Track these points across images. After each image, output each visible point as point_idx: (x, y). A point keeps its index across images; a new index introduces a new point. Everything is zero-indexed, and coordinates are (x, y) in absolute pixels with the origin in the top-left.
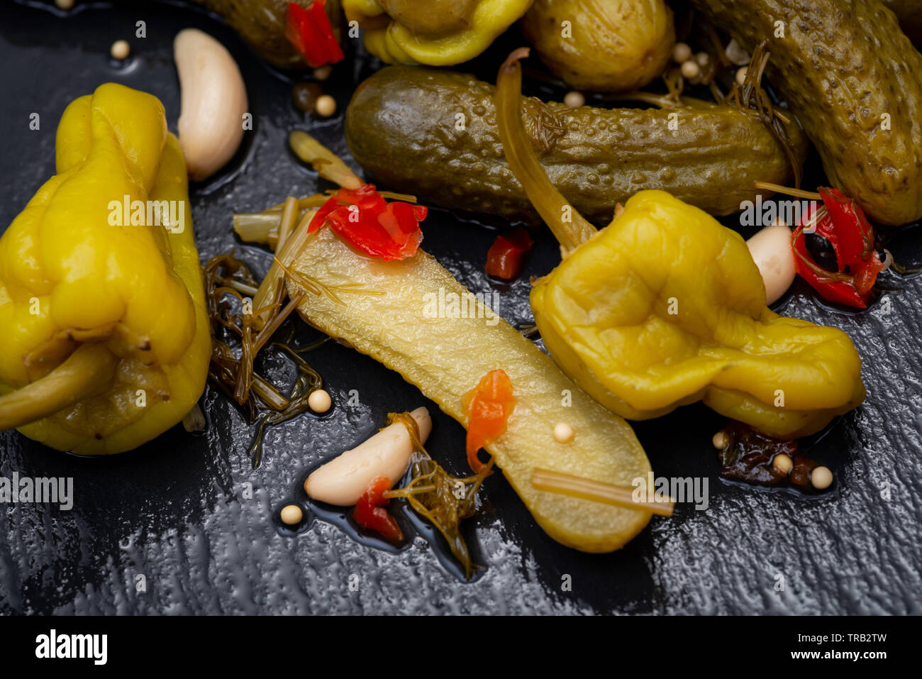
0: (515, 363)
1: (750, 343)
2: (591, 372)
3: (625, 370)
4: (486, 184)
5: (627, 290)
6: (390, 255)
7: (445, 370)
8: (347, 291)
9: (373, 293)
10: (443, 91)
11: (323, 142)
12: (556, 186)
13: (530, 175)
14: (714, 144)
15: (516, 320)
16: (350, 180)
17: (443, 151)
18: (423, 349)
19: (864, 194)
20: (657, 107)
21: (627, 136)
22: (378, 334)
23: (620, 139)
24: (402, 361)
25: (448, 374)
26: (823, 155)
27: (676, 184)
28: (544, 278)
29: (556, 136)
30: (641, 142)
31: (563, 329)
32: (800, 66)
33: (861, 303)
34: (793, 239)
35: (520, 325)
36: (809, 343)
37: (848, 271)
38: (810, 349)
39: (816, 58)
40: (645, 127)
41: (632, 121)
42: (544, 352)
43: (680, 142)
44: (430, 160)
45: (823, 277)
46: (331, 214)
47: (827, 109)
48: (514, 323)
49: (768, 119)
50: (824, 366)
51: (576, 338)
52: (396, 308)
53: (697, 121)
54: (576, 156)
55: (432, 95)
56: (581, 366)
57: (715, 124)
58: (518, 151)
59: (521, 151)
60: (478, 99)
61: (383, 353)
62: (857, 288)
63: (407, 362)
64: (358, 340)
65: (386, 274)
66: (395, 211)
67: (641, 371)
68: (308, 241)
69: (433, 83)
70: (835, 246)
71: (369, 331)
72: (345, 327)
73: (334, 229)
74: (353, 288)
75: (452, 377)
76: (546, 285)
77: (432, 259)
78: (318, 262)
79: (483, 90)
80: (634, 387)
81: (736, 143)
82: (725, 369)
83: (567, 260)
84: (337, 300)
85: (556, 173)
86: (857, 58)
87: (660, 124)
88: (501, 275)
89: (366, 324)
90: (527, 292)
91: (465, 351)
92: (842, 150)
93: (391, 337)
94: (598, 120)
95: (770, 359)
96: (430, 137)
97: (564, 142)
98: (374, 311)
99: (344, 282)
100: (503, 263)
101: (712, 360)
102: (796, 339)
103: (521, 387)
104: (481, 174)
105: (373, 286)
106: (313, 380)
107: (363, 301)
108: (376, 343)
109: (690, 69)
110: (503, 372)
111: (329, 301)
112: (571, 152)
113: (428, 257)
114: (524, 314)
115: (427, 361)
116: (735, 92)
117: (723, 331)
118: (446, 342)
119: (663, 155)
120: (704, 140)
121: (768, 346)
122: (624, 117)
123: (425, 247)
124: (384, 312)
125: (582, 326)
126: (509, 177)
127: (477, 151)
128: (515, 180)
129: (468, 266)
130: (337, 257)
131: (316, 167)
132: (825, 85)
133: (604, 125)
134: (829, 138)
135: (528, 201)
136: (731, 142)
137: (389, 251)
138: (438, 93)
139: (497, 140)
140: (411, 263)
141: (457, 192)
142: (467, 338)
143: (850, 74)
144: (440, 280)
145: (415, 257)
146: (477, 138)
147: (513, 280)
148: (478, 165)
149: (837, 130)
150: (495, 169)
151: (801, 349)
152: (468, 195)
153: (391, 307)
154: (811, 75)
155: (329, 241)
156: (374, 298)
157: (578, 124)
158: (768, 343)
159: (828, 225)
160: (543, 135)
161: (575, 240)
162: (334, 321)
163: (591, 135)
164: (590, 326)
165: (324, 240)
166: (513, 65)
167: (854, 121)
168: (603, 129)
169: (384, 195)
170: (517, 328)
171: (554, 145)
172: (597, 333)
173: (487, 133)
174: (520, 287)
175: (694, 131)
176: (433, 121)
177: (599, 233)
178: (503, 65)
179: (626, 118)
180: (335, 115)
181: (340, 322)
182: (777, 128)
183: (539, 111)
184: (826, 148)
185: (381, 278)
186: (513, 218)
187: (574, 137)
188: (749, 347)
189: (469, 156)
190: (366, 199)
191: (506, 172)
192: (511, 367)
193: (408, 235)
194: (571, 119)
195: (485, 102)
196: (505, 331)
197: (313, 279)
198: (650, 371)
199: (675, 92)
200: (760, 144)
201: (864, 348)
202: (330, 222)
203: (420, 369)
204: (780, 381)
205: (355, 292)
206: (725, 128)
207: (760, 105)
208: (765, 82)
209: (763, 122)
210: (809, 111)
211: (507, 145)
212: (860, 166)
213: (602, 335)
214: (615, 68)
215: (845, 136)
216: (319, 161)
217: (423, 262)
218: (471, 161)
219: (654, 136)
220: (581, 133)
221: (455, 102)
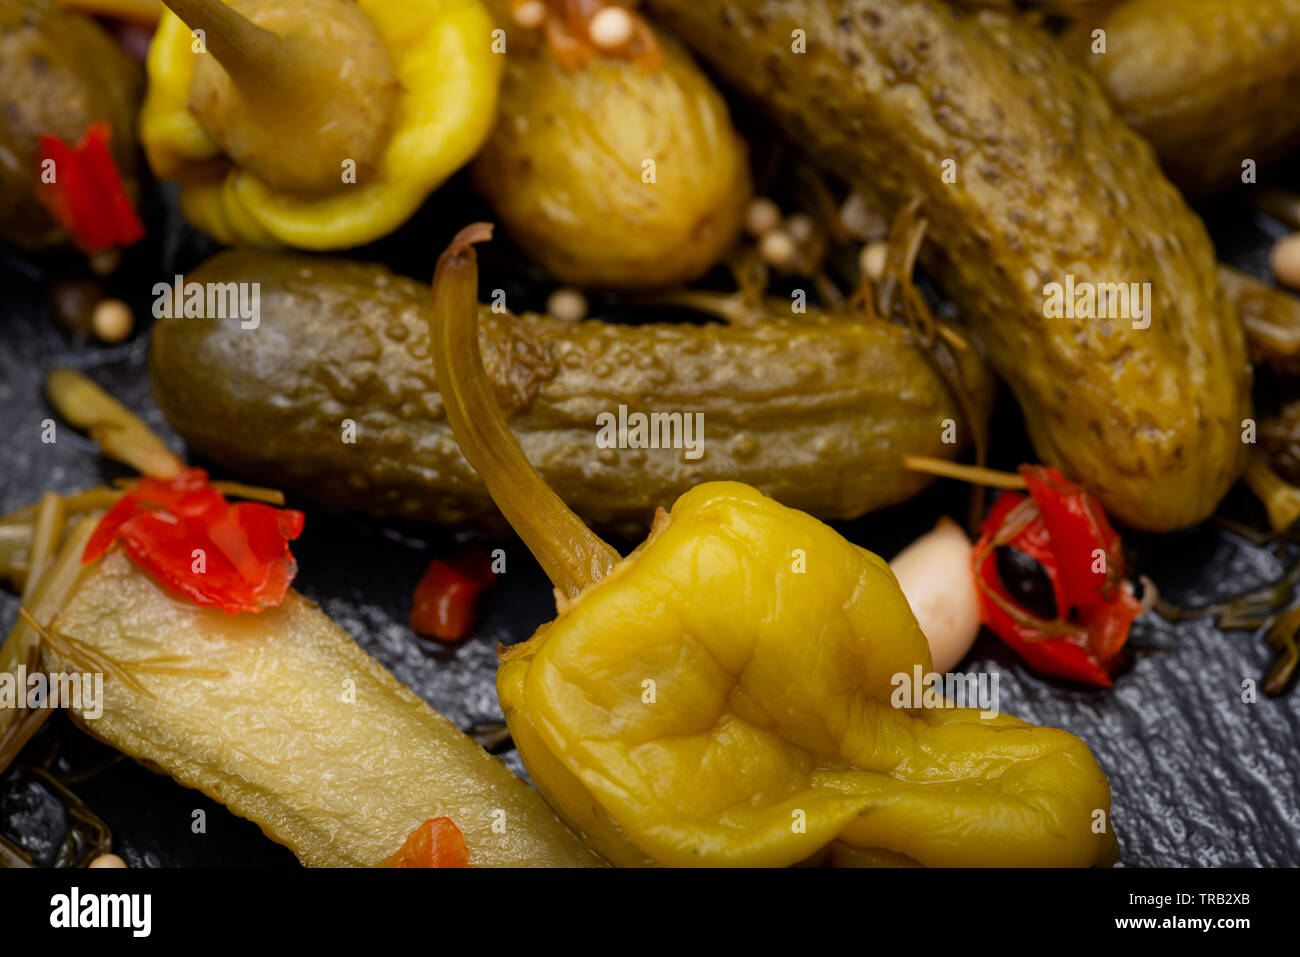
0: (471, 802)
1: (906, 760)
2: (615, 823)
3: (678, 820)
4: (412, 468)
5: (679, 671)
6: (235, 602)
7: (340, 817)
8: (157, 672)
9: (206, 674)
10: (328, 297)
11: (108, 389)
12: (541, 470)
13: (495, 456)
14: (828, 389)
15: (469, 716)
16: (159, 460)
17: (331, 407)
18: (300, 778)
19: (1105, 477)
20: (722, 321)
21: (671, 378)
22: (215, 751)
23: (656, 383)
24: (263, 802)
25: (348, 826)
26: (1027, 407)
27: (761, 464)
28: (522, 645)
29: (539, 379)
30: (696, 388)
31: (562, 744)
32: (983, 245)
33: (1102, 677)
34: (974, 559)
35: (478, 727)
36: (1016, 760)
37: (1077, 618)
38: (1017, 771)
39: (1013, 229)
40: (703, 360)
41: (678, 349)
42: (522, 779)
43: (768, 386)
44: (307, 426)
45: (1029, 629)
46: (126, 527)
47: (1036, 324)
48: (466, 723)
49: (925, 341)
50: (1044, 802)
51: (587, 761)
52: (248, 702)
53: (797, 349)
54: (578, 416)
55: (309, 305)
56: (594, 810)
57: (831, 351)
58: (472, 414)
59: (478, 412)
60: (394, 311)
61: (225, 787)
62: (1093, 648)
63: (270, 804)
64: (178, 762)
65: (229, 637)
66: (243, 519)
67: (707, 821)
68: (82, 577)
69: (310, 282)
70: (1052, 572)
71: (199, 746)
72: (154, 740)
73: (133, 555)
74: (168, 665)
75: (355, 830)
76: (530, 658)
77: (315, 607)
78: (103, 616)
79: (405, 296)
80: (695, 852)
81: (869, 387)
82: (863, 813)
83: (567, 615)
84: (139, 689)
85: (540, 446)
86: (1088, 229)
87: (730, 354)
88: (441, 633)
89: (193, 733)
90: (490, 665)
91: (377, 780)
92: (1062, 397)
93: (239, 756)
94: (616, 348)
95: (944, 791)
96: (307, 382)
97: (554, 389)
98: (207, 708)
99: (152, 654)
100: (444, 610)
101: (841, 797)
102: (992, 753)
103: (483, 848)
104: (401, 450)
105: (206, 662)
106: (96, 835)
107: (187, 689)
108: (213, 767)
109: (778, 247)
110: (448, 821)
111: (123, 689)
112: (569, 407)
113: (306, 604)
114: (484, 706)
115: (307, 800)
116: (865, 292)
117: (857, 741)
118: (342, 765)
119: (738, 410)
120: (811, 382)
121: (940, 767)
122: (663, 341)
123: (300, 586)
124: (225, 710)
125: (598, 739)
126: (453, 455)
127: (394, 408)
128: (463, 460)
129: (377, 615)
130: (138, 607)
131: (96, 435)
132: (1030, 280)
133: (626, 357)
134: (1038, 374)
135: (489, 499)
136: (860, 386)
137: (233, 595)
138: (318, 301)
139: (431, 387)
140: (275, 616)
141: (358, 482)
142: (381, 757)
143: (1077, 258)
144: (330, 648)
145: (281, 606)
146: (393, 384)
147: (461, 642)
148: (396, 434)
149: (1053, 360)
150: (428, 441)
151: (1001, 770)
152: (378, 488)
153: (238, 700)
154: (1004, 261)
155: (122, 577)
156: (207, 684)
157: (579, 355)
158: (940, 761)
159: (1038, 534)
160: (515, 378)
161: (580, 575)
162: (133, 727)
163: (603, 376)
164: (612, 738)
165: (112, 576)
166: (463, 254)
167: (1085, 346)
168: (625, 364)
169: (223, 488)
170: (471, 732)
171: (536, 396)
172: (626, 751)
173: (410, 374)
174: (475, 655)
175: (794, 366)
176: (311, 353)
177: (626, 563)
178: (444, 255)
179: (667, 343)
180: (130, 338)
181: (144, 729)
182: (943, 357)
183: (508, 332)
184: (1033, 392)
185: (219, 645)
186: (460, 527)
187: (572, 380)
188: (905, 769)
189: (379, 416)
190: (190, 498)
191: (449, 446)
192: (463, 810)
193: (270, 566)
194: (566, 347)
195: (408, 317)
196: (452, 742)
197: (94, 649)
198: (725, 820)
199: (751, 290)
200: (914, 387)
201: (1110, 761)
202: (123, 542)
203: (295, 817)
204: (965, 833)
205: (173, 672)
206: (849, 359)
207: (910, 315)
208: (920, 272)
209: (917, 346)
210: (1000, 325)
211: (449, 395)
212: (1096, 427)
213: (633, 755)
214: (642, 248)
215: (1070, 373)
216: (104, 425)
217: (296, 614)
218: (381, 426)
219: (722, 375)
220: (585, 371)
221: (353, 317)
